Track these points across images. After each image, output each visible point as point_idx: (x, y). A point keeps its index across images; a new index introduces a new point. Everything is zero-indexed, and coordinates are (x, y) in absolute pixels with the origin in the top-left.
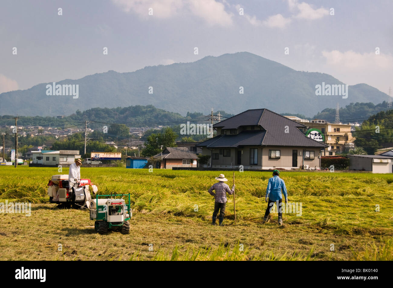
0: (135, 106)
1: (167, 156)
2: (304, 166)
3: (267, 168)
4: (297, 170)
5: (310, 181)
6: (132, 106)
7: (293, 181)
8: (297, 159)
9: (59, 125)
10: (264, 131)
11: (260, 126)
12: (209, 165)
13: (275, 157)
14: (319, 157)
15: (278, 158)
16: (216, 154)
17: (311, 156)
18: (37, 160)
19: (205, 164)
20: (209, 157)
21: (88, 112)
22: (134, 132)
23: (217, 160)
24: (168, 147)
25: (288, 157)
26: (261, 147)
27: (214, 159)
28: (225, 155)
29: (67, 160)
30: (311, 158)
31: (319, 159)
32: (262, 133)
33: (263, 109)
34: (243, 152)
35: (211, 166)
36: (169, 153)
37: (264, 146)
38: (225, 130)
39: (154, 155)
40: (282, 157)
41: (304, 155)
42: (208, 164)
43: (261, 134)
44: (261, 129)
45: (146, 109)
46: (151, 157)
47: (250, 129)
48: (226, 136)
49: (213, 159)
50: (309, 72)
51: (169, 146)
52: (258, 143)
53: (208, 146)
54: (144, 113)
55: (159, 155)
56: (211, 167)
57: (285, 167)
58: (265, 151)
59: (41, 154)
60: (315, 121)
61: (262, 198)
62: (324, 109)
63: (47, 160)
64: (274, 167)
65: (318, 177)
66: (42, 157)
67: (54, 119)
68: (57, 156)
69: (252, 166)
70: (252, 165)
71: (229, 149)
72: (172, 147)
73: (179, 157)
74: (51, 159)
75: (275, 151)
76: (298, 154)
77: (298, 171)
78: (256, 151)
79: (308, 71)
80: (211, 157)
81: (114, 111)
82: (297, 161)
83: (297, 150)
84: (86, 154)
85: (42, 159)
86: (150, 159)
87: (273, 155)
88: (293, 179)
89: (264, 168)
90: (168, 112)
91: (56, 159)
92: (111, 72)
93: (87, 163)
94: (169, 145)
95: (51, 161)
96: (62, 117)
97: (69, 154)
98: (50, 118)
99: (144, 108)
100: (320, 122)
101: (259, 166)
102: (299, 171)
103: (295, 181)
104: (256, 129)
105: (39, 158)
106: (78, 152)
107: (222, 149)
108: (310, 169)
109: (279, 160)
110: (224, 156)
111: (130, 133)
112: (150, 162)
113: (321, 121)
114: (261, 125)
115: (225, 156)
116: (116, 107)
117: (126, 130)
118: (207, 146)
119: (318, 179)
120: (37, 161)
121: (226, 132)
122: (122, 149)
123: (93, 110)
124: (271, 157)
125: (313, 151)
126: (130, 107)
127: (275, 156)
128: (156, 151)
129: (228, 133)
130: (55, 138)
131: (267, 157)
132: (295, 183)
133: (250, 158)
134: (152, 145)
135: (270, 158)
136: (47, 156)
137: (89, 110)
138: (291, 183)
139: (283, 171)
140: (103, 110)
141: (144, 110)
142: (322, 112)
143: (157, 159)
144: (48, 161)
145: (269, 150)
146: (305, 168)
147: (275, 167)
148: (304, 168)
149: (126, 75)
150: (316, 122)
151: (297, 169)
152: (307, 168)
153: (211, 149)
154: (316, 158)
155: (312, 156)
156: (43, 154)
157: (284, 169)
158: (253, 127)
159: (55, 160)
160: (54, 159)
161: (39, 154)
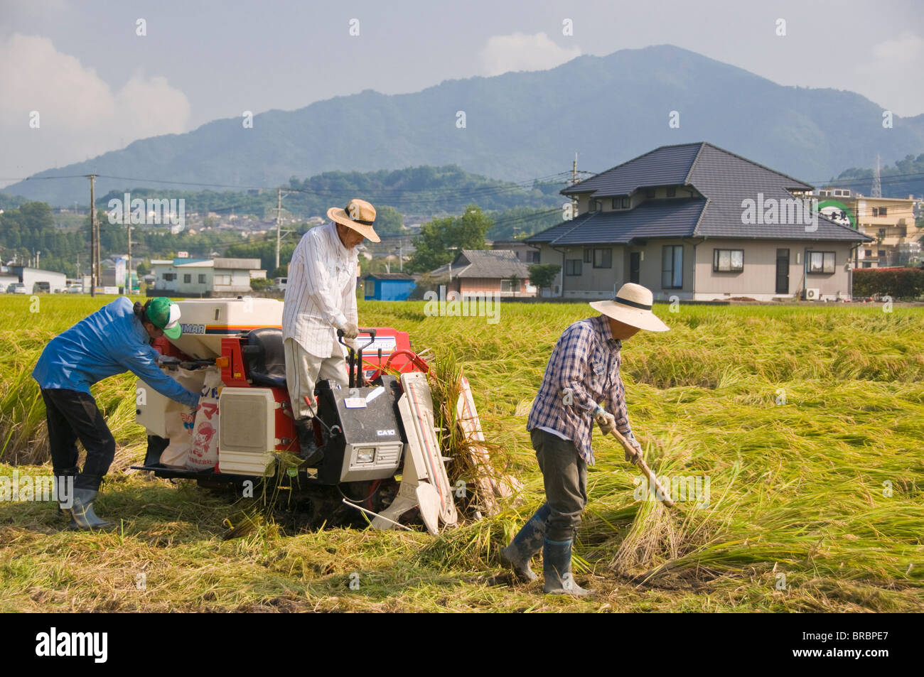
0: (417, 167)
1: (462, 272)
2: (808, 290)
3: (710, 298)
4: (790, 302)
5: (831, 330)
6: (411, 167)
7: (782, 330)
8: (788, 273)
9: (252, 211)
10: (701, 199)
11: (691, 186)
12: (557, 291)
13: (728, 269)
14: (847, 267)
15: (737, 272)
16: (574, 261)
17: (825, 266)
18: (165, 281)
19: (546, 287)
20: (558, 270)
21: (316, 180)
22: (413, 223)
23: (577, 277)
24: (467, 249)
25: (763, 266)
26: (691, 242)
27: (571, 275)
28: (598, 263)
29: (231, 280)
30: (825, 271)
31: (847, 274)
32: (697, 206)
33: (700, 145)
34: (644, 258)
35: (563, 292)
36: (470, 263)
37: (701, 239)
38: (600, 201)
39: (433, 268)
40: (747, 268)
41: (807, 260)
42: (554, 288)
43: (692, 209)
44: (692, 195)
45: (442, 174)
46: (426, 274)
47: (662, 196)
48: (602, 215)
49: (568, 275)
50: (811, 88)
51: (472, 247)
52: (683, 232)
53: (553, 242)
54: (437, 184)
55: (444, 270)
56: (563, 296)
57: (757, 295)
58: (702, 252)
59: (172, 267)
60: (827, 192)
61: (672, 389)
62: (845, 169)
63: (185, 282)
64: (726, 294)
65: (855, 317)
66: (176, 274)
67: (242, 196)
68: (208, 273)
69: (667, 291)
70: (668, 288)
71: (609, 248)
72: (478, 249)
73: (493, 275)
74: (195, 279)
75: (728, 253)
76: (792, 260)
77: (792, 303)
78: (679, 251)
79: (808, 87)
80: (562, 269)
81: (372, 179)
82: (788, 278)
83: (789, 250)
84: (279, 268)
85: (176, 278)
86: (423, 279)
87: (724, 263)
88: (780, 325)
89: (698, 297)
90: (492, 180)
91: (207, 279)
92: (369, 95)
93: (279, 290)
94: (470, 244)
95: (194, 285)
96: (260, 193)
97: (237, 267)
98: (233, 194)
99: (438, 172)
100: (839, 193)
101: (688, 292)
102: (793, 305)
103: (787, 331)
104: (680, 195)
105: (169, 277)
106: (257, 263)
107: (589, 249)
108: (822, 299)
109: (741, 276)
110: (594, 267)
111: (406, 226)
112: (422, 285)
113: (842, 191)
114: (692, 183)
115: (599, 267)
116: (376, 171)
117: (395, 220)
118: (551, 241)
119: (855, 323)
120: (165, 284)
121: (601, 204)
122: (380, 261)
123: (325, 176)
124: (720, 269)
125: (832, 252)
126: (407, 170)
127: (731, 266)
128: (440, 258)
129: (608, 208)
130: (240, 236)
131: (708, 267)
132: (787, 336)
133: (663, 271)
134: (430, 246)
135: (716, 271)
136: (186, 273)
137: (318, 177)
138: (777, 335)
139: (750, 304)
140: (347, 177)
141: (438, 176)
142: (840, 176)
143: (438, 279)
144: (188, 285)
145: (715, 249)
146: (810, 296)
147: (729, 294)
148: (808, 297)
149: (401, 100)
150: (829, 193)
151: (788, 299)
152: (816, 297)
153: (562, 249)
154: (840, 270)
155: (829, 264)
156: (176, 267)
157: (754, 300)
158: (671, 189)
159: (204, 281)
160: (202, 278)
161: (169, 267)
